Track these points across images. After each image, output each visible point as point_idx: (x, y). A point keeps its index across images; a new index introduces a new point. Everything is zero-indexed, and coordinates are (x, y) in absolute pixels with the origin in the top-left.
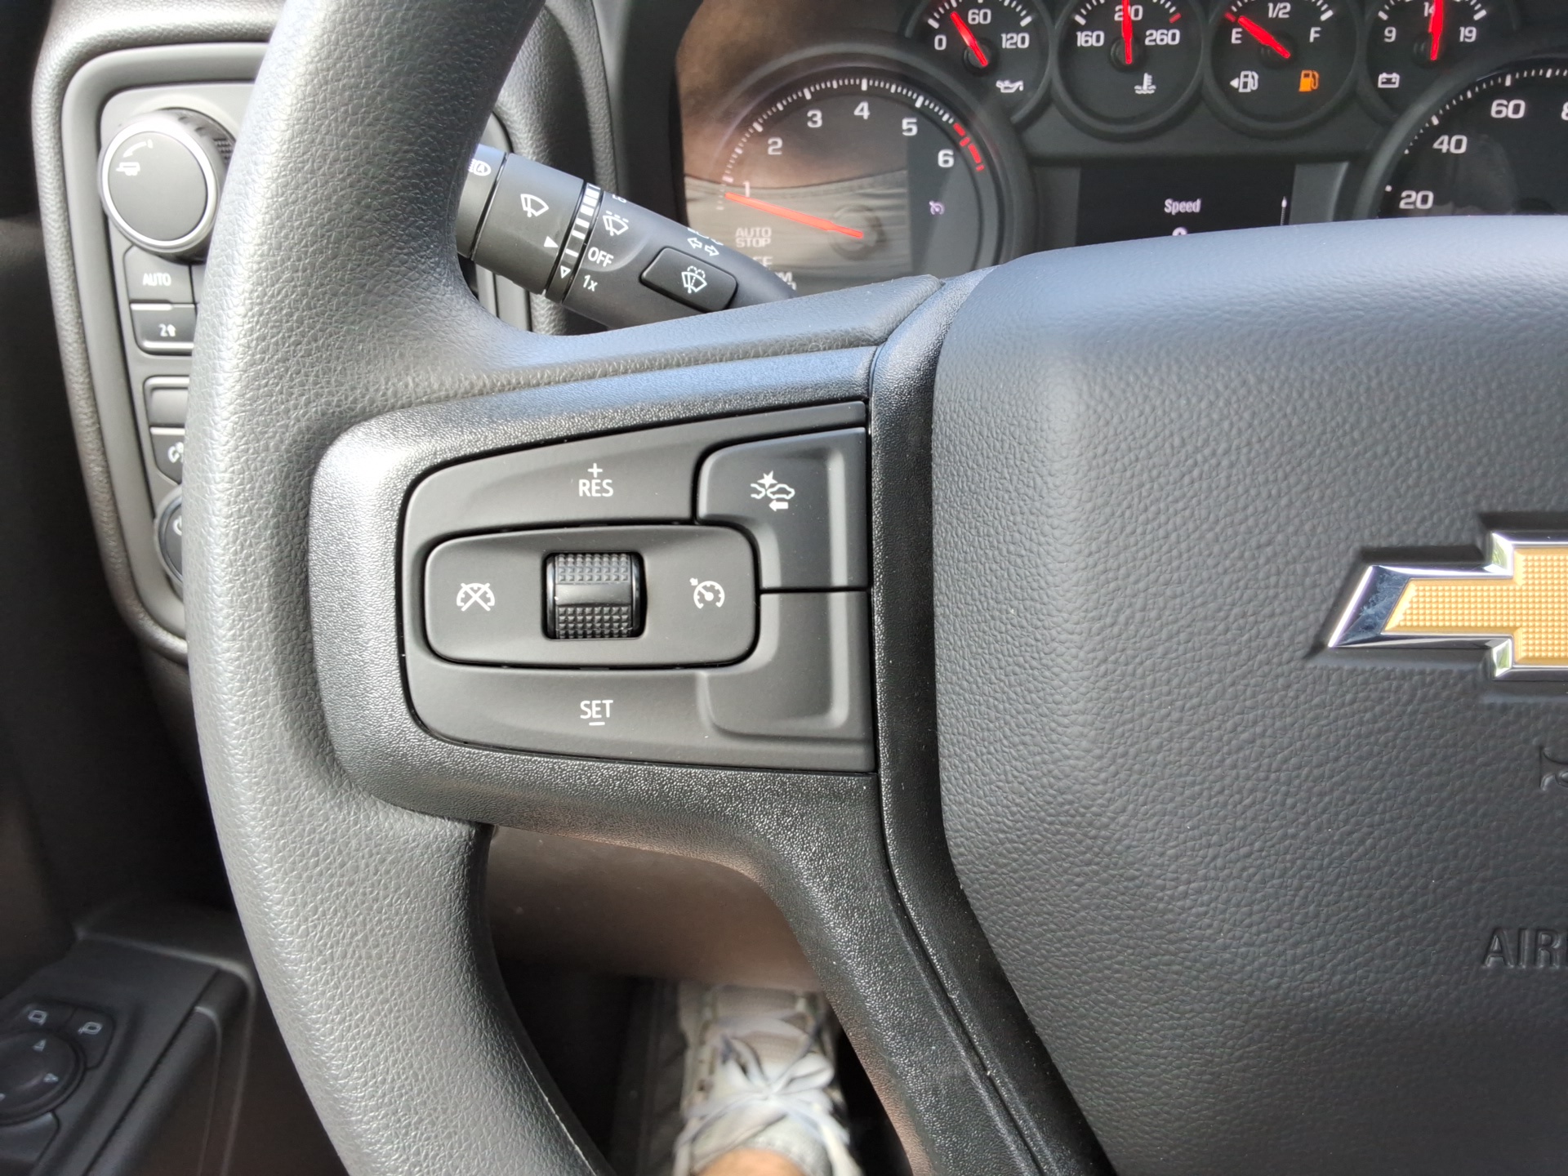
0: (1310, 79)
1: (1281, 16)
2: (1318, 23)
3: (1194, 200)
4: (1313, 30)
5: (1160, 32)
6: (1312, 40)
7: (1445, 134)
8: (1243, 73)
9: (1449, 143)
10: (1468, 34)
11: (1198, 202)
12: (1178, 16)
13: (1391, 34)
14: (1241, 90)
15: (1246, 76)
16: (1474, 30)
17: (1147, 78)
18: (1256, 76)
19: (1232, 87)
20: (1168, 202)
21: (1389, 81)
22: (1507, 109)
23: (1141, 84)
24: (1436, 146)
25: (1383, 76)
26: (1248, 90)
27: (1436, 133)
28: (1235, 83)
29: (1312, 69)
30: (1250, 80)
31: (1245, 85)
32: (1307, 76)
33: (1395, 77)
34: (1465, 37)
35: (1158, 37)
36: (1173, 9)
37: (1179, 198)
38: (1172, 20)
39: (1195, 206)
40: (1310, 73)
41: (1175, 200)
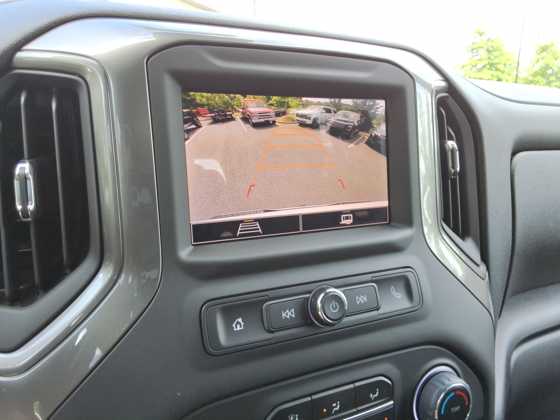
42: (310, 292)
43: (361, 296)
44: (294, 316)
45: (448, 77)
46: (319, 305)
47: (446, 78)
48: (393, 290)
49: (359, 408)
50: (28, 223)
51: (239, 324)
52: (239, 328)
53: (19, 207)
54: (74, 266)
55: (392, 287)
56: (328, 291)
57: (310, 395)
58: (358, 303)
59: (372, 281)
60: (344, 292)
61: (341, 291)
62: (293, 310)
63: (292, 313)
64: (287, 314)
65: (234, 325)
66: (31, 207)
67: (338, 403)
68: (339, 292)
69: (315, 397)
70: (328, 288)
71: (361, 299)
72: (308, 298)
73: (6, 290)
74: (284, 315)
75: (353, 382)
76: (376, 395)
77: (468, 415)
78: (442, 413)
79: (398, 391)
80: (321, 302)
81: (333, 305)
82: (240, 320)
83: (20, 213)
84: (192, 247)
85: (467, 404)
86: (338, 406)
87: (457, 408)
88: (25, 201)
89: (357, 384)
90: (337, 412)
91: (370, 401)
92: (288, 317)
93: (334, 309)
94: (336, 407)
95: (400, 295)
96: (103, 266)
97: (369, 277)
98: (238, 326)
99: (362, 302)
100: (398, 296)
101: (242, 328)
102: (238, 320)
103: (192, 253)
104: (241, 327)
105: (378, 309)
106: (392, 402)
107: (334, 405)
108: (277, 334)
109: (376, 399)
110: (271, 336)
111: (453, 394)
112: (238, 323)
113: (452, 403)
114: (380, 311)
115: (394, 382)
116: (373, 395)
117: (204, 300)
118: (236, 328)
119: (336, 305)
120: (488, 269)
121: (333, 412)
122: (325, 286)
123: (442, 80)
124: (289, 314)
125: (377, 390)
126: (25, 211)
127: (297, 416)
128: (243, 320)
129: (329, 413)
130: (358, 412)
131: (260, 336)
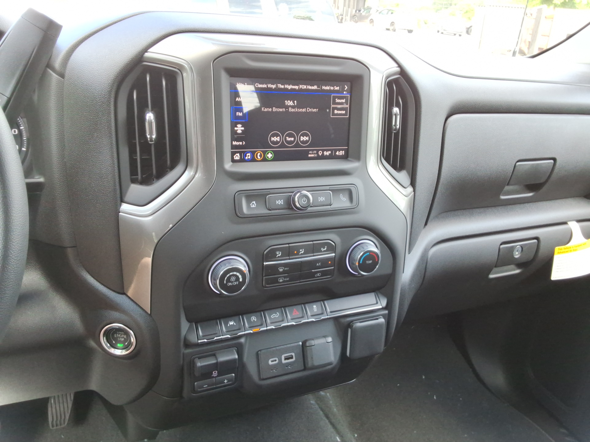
42: (293, 192)
43: (322, 197)
44: (282, 203)
45: (400, 64)
46: (296, 199)
47: (400, 66)
48: (341, 196)
49: (314, 254)
50: (151, 144)
51: (254, 204)
52: (253, 206)
53: (148, 136)
54: (172, 167)
55: (341, 194)
56: (302, 192)
57: (289, 244)
58: (319, 201)
59: (329, 190)
60: (312, 194)
61: (310, 194)
62: (282, 200)
63: (282, 202)
64: (279, 202)
65: (251, 204)
66: (154, 137)
67: (303, 249)
68: (309, 194)
70: (302, 191)
71: (321, 199)
72: (292, 195)
73: (139, 177)
74: (277, 202)
75: (312, 241)
76: (325, 249)
77: (377, 267)
78: (361, 262)
79: (339, 250)
80: (297, 198)
81: (303, 200)
82: (254, 202)
83: (149, 139)
84: (231, 163)
85: (377, 261)
86: (303, 251)
87: (371, 262)
88: (151, 134)
89: (314, 242)
90: (302, 254)
91: (321, 251)
92: (280, 204)
93: (305, 202)
94: (302, 251)
95: (345, 199)
96: (187, 168)
97: (328, 188)
98: (253, 205)
99: (322, 200)
100: (344, 199)
101: (255, 206)
102: (253, 202)
103: (232, 166)
104: (254, 206)
105: (330, 205)
106: (334, 254)
107: (301, 250)
108: (272, 211)
109: (324, 251)
110: (270, 212)
111: (368, 253)
112: (253, 204)
113: (366, 259)
114: (331, 206)
115: (336, 245)
116: (323, 249)
117: (237, 191)
118: (252, 206)
119: (305, 200)
120: (414, 191)
121: (300, 254)
122: (301, 190)
123: (397, 67)
124: (280, 202)
125: (326, 247)
126: (151, 138)
127: (281, 252)
128: (256, 203)
129: (298, 254)
130: (314, 256)
131: (264, 211)
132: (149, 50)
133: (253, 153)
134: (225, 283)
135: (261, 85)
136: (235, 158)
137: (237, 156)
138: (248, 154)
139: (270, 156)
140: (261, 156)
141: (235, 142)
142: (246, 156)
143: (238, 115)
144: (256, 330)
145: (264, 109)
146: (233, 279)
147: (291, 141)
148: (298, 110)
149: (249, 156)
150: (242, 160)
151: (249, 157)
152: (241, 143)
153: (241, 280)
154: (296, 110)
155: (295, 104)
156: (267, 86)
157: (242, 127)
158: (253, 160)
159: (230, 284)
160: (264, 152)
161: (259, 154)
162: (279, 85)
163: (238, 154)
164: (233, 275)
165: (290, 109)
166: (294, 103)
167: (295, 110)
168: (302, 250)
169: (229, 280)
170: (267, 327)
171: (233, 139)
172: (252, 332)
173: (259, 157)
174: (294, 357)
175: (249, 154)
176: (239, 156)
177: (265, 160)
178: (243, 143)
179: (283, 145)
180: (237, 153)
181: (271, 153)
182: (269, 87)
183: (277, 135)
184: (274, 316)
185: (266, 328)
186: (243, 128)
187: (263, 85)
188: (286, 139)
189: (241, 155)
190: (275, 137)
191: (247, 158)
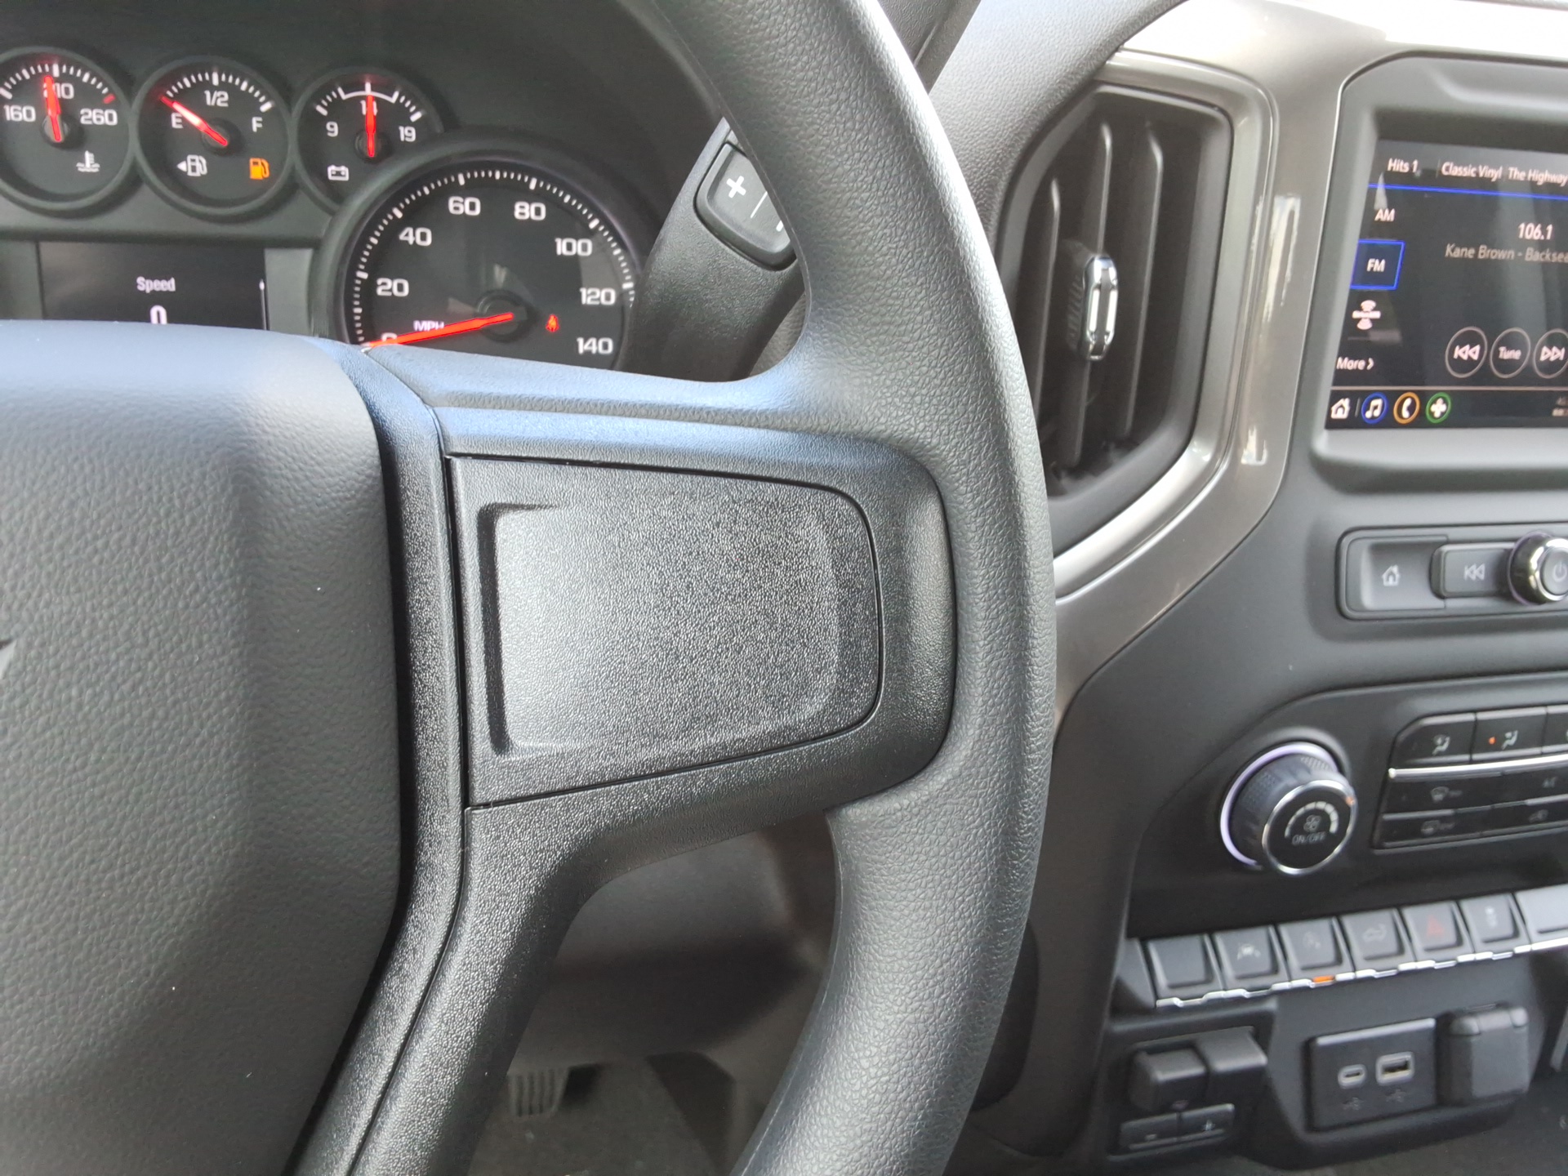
0: (260, 167)
1: (219, 104)
2: (259, 114)
3: (167, 279)
4: (254, 120)
5: (95, 111)
6: (255, 129)
7: (409, 225)
8: (189, 157)
9: (414, 235)
10: (408, 134)
11: (173, 281)
12: (111, 97)
13: (333, 129)
14: (190, 173)
15: (193, 160)
16: (413, 130)
17: (89, 157)
18: (204, 161)
19: (180, 171)
20: (140, 280)
21: (338, 174)
22: (462, 206)
23: (83, 161)
24: (402, 237)
25: (332, 169)
26: (197, 174)
27: (398, 225)
28: (182, 166)
29: (261, 157)
30: (198, 164)
31: (194, 169)
32: (255, 163)
33: (344, 170)
34: (405, 136)
35: (92, 116)
36: (105, 91)
37: (151, 276)
38: (107, 100)
39: (170, 285)
40: (259, 160)
41: (146, 278)
42: (1515, 540)
44: (1484, 577)
46: (1534, 565)
50: (1091, 363)
51: (1393, 576)
52: (1391, 582)
53: (1091, 338)
56: (1552, 543)
57: (1475, 711)
62: (1482, 567)
63: (1481, 572)
64: (1472, 572)
65: (1384, 576)
66: (1108, 338)
67: (1515, 732)
69: (1482, 716)
70: (1554, 536)
72: (1512, 549)
74: (1467, 572)
75: (1545, 705)
80: (1539, 562)
81: (1558, 570)
82: (1395, 569)
83: (1091, 347)
84: (1326, 432)
86: (1515, 738)
88: (1101, 328)
89: (1551, 710)
90: (1508, 747)
92: (1474, 577)
94: (1510, 738)
96: (1191, 444)
98: (1391, 579)
101: (1396, 583)
102: (1391, 568)
103: (1328, 440)
104: (1394, 580)
107: (1508, 735)
108: (1452, 603)
110: (1439, 603)
112: (1392, 574)
117: (1347, 528)
118: (1388, 580)
119: (1563, 570)
121: (1504, 746)
122: (1544, 535)
124: (1476, 573)
126: (1097, 343)
127: (1447, 739)
128: (1400, 571)
129: (1497, 747)
130: (1542, 754)
131: (1421, 600)
132: (1127, 45)
133: (1391, 398)
134: (1287, 832)
135: (1460, 168)
136: (1333, 416)
137: (1342, 406)
138: (1374, 403)
139: (1438, 408)
140: (1411, 409)
141: (1346, 359)
142: (1367, 408)
143: (1372, 269)
144: (1323, 979)
145: (1453, 251)
146: (1312, 823)
147: (1511, 361)
148: (1551, 257)
149: (1376, 408)
150: (1355, 422)
151: (1377, 413)
152: (1361, 364)
153: (1334, 828)
154: (1548, 256)
155: (1545, 236)
156: (1477, 173)
157: (1375, 309)
158: (1387, 422)
159: (1301, 839)
160: (1425, 398)
161: (1408, 402)
162: (1511, 169)
163: (1345, 402)
164: (1317, 812)
165: (1530, 251)
166: (1544, 232)
167: (1544, 256)
168: (1513, 735)
169: (1299, 828)
170: (1355, 970)
171: (1346, 351)
172: (1312, 985)
173: (1405, 414)
174: (1411, 1065)
175: (1378, 402)
176: (1347, 408)
177: (1422, 421)
178: (1367, 363)
179: (1484, 376)
180: (1345, 398)
181: (1445, 402)
182: (1481, 175)
183: (1471, 340)
184: (1371, 935)
185: (1349, 976)
186: (1377, 315)
187: (1465, 169)
188: (1497, 352)
189: (1352, 406)
190: (1467, 347)
191: (1368, 414)
